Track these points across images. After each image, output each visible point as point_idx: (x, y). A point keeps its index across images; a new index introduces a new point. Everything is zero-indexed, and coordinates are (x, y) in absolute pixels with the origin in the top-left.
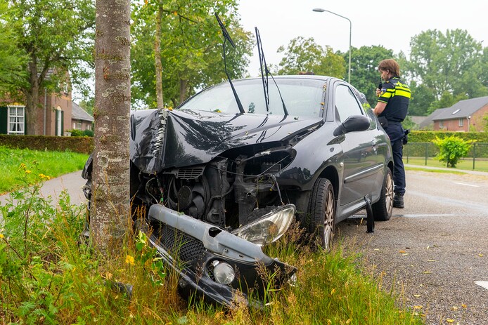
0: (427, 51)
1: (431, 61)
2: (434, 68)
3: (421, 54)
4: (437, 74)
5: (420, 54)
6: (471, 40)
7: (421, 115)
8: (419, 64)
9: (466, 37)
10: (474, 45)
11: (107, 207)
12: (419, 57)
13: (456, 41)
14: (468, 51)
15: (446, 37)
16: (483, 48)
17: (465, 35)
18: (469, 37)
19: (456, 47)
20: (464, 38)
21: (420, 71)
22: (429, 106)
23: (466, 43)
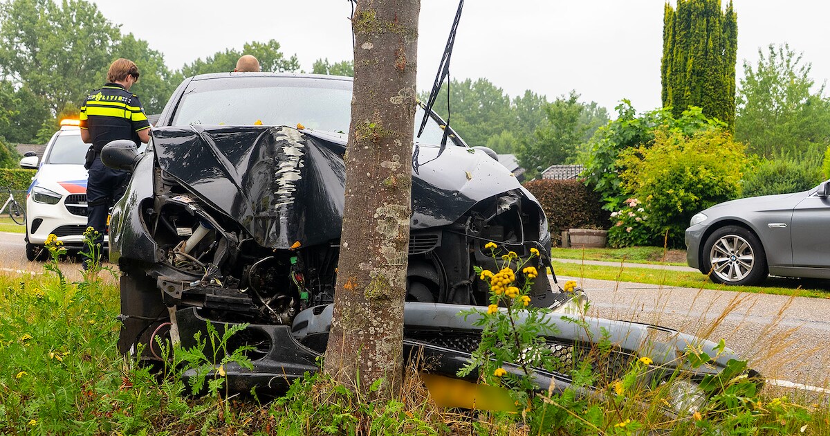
0: (29, 32)
1: (38, 49)
2: (44, 62)
3: (21, 36)
4: (50, 73)
5: (17, 35)
6: (103, 22)
7: (27, 142)
8: (16, 52)
9: (95, 15)
10: (107, 29)
11: (393, 309)
12: (16, 40)
13: (79, 20)
14: (99, 38)
15: (62, 10)
16: (122, 37)
17: (93, 12)
18: (100, 16)
19: (79, 30)
20: (91, 17)
21: (19, 66)
22: (39, 127)
23: (95, 25)
